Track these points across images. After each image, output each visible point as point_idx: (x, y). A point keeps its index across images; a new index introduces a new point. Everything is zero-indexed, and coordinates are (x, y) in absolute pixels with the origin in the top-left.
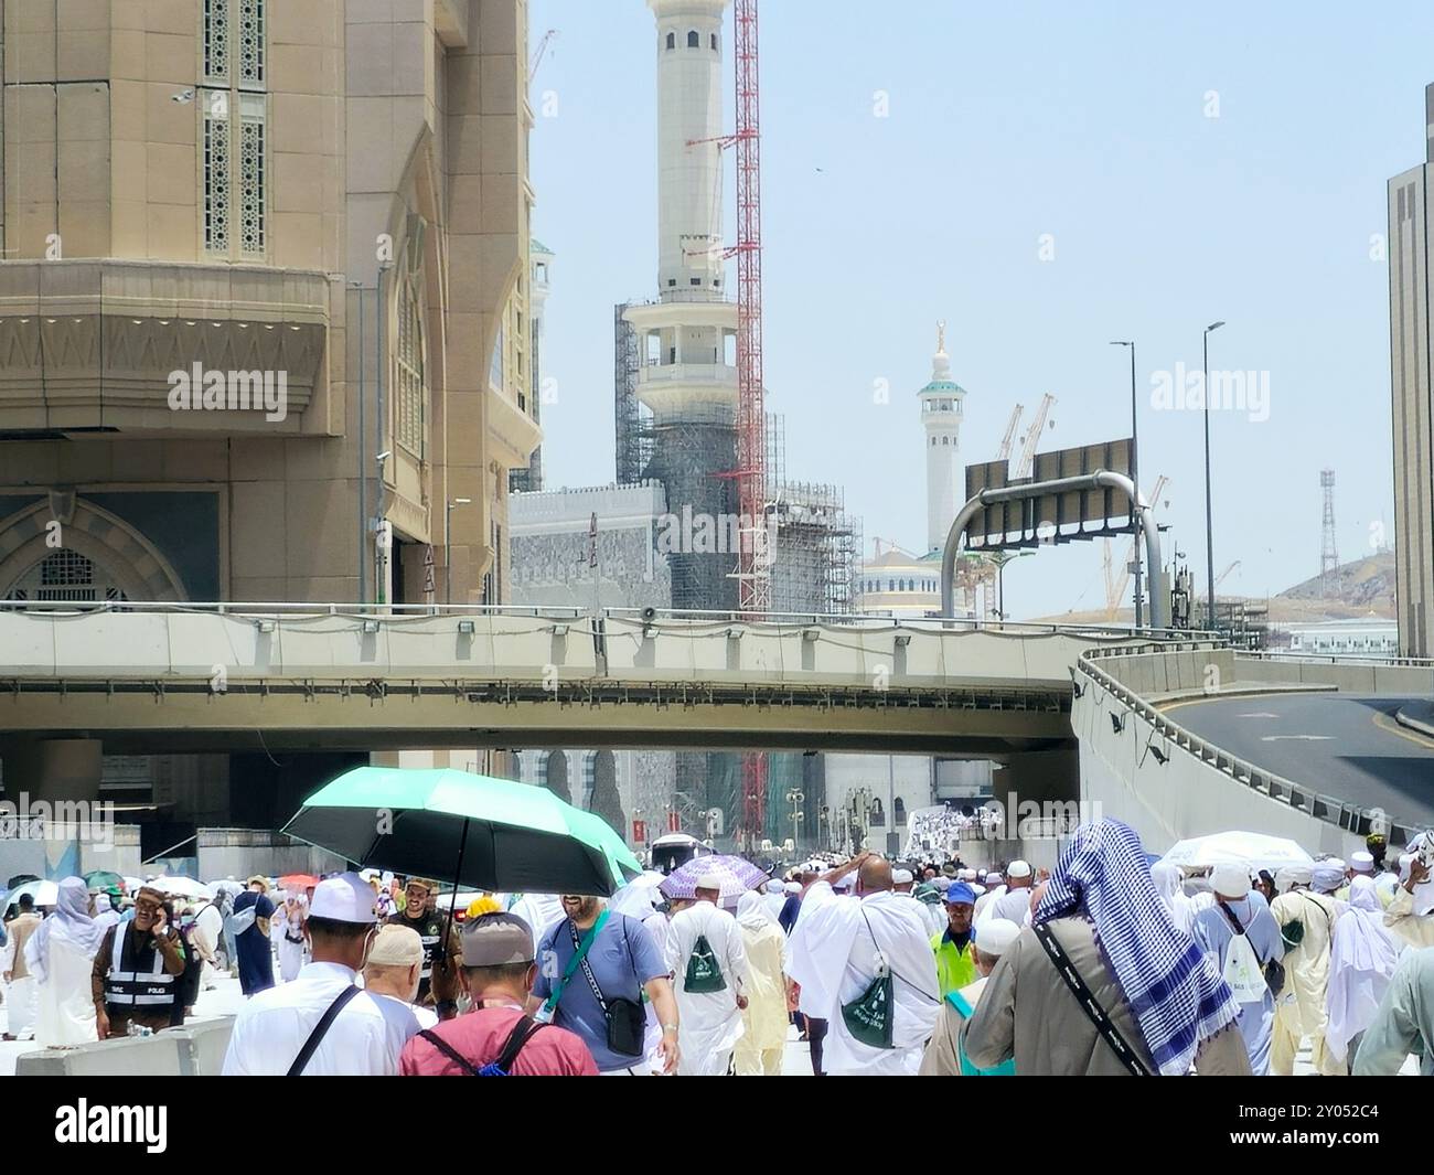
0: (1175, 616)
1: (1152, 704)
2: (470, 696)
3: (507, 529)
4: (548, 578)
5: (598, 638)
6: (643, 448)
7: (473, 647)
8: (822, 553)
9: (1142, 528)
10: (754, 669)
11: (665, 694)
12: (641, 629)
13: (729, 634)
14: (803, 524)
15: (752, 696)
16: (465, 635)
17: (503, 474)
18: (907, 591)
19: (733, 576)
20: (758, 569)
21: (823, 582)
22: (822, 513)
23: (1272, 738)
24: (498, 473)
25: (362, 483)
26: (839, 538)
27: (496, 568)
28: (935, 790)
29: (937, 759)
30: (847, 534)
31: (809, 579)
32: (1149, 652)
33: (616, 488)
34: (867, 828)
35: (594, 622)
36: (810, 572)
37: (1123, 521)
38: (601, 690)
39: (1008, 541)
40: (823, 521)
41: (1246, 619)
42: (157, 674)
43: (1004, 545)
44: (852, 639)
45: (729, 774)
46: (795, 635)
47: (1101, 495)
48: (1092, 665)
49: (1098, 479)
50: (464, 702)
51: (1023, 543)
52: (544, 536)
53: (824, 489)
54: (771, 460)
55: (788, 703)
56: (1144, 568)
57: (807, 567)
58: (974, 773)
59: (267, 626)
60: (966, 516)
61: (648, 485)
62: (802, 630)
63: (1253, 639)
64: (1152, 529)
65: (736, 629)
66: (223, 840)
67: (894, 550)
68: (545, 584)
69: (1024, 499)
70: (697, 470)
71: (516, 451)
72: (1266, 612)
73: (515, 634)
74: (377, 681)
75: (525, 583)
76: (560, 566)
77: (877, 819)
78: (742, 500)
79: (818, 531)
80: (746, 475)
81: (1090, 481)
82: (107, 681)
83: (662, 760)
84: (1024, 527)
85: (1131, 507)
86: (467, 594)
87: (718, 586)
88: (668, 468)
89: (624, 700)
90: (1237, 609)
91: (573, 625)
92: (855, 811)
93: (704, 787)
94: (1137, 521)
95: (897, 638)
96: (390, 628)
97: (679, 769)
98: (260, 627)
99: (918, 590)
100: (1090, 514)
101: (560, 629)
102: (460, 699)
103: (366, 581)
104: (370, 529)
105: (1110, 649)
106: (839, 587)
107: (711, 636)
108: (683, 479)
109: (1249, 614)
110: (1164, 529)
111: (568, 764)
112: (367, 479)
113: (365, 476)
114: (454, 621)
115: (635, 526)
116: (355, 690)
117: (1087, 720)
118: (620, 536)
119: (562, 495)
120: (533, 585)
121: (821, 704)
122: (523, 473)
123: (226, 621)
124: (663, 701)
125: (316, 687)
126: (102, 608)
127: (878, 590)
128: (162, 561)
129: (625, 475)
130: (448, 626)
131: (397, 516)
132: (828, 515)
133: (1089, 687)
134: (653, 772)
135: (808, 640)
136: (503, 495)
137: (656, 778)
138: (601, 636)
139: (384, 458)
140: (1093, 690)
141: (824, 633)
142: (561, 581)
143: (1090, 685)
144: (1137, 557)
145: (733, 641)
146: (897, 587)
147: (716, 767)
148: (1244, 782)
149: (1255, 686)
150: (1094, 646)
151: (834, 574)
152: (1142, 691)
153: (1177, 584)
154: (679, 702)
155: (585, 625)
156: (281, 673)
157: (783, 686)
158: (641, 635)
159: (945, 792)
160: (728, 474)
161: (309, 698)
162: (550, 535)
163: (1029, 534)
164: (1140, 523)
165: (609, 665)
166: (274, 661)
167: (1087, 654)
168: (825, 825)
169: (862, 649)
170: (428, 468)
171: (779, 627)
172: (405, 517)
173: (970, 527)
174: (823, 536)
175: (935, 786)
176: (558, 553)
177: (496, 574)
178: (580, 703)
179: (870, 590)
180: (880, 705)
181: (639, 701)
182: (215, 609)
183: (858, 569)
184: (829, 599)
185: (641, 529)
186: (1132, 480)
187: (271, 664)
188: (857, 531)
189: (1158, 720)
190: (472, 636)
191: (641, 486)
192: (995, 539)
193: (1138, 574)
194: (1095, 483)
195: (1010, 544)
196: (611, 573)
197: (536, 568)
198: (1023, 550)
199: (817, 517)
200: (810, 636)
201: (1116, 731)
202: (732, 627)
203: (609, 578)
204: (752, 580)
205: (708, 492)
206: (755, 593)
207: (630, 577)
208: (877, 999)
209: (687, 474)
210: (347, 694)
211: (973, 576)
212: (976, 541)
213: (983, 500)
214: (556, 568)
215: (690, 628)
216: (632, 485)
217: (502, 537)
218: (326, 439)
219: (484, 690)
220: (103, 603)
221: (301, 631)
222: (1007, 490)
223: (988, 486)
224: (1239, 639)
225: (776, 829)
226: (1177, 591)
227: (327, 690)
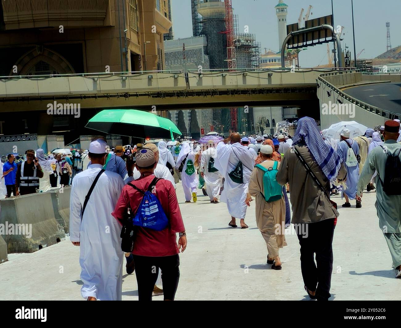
0: (346, 64)
1: (339, 89)
2: (152, 96)
3: (164, 50)
4: (176, 64)
5: (187, 79)
6: (200, 26)
7: (152, 82)
8: (250, 53)
9: (335, 40)
10: (230, 85)
11: (206, 93)
12: (198, 75)
13: (222, 75)
14: (245, 45)
15: (229, 92)
16: (150, 79)
17: (162, 35)
18: (274, 62)
19: (226, 60)
20: (233, 58)
21: (251, 61)
22: (249, 42)
23: (372, 96)
24: (160, 35)
25: (120, 39)
26: (254, 48)
27: (161, 62)
28: (283, 116)
29: (284, 108)
30: (257, 47)
31: (247, 60)
32: (338, 74)
33: (193, 38)
34: (265, 127)
35: (185, 74)
36: (247, 58)
37: (330, 38)
38: (188, 93)
39: (299, 45)
40: (250, 44)
41: (366, 65)
42: (67, 94)
43: (298, 47)
44: (256, 75)
45: (227, 115)
46: (241, 75)
47: (324, 31)
48: (322, 78)
49: (323, 27)
50: (151, 98)
51: (303, 46)
52: (174, 52)
53: (250, 35)
54: (235, 28)
55: (239, 94)
56: (337, 51)
57: (246, 57)
58: (293, 112)
59: (96, 79)
60: (287, 39)
61: (202, 36)
62: (242, 73)
63: (368, 70)
64: (338, 39)
65: (224, 74)
66: (87, 138)
67: (270, 51)
68: (175, 65)
69: (303, 33)
70: (215, 32)
71: (165, 29)
72: (372, 62)
73: (164, 78)
74: (127, 93)
75: (170, 65)
76: (179, 60)
77: (268, 125)
78: (227, 39)
79: (249, 47)
80: (228, 32)
81: (321, 27)
82: (53, 96)
83: (209, 111)
84: (303, 42)
85: (333, 34)
86: (152, 68)
87: (222, 63)
88: (207, 32)
89: (195, 95)
90: (364, 62)
91: (179, 75)
92: (261, 123)
93: (220, 119)
94: (334, 38)
95: (269, 74)
96: (129, 78)
97: (214, 114)
98: (94, 79)
99: (277, 62)
100: (321, 37)
101: (176, 76)
102: (150, 97)
103: (123, 66)
104: (123, 51)
105: (327, 74)
106: (255, 62)
107: (218, 76)
108: (211, 34)
109: (367, 63)
110: (342, 40)
111: (184, 114)
112: (122, 38)
113: (121, 37)
114: (147, 75)
115: (199, 48)
116: (121, 96)
117: (321, 93)
118: (195, 51)
119: (178, 40)
120: (172, 66)
121: (249, 93)
122: (167, 35)
123: (84, 78)
124: (205, 95)
125: (110, 96)
126: (50, 76)
127: (266, 62)
128: (68, 63)
129: (196, 34)
130: (145, 77)
131: (132, 48)
132: (251, 42)
133: (321, 84)
134: (207, 115)
135: (244, 76)
136: (162, 41)
137: (208, 117)
138: (187, 78)
139: (126, 31)
140: (322, 85)
141: (248, 74)
142: (179, 64)
143: (322, 84)
144: (335, 48)
145: (224, 77)
146: (271, 61)
147: (224, 113)
148: (368, 110)
149: (368, 82)
150: (323, 73)
151: (253, 58)
152: (337, 85)
153: (346, 55)
154: (210, 95)
155: (183, 75)
156: (100, 92)
157: (238, 89)
158: (198, 77)
159: (286, 117)
160: (224, 32)
161: (109, 99)
162: (176, 52)
163: (305, 43)
164: (335, 38)
165: (190, 86)
166: (98, 89)
167: (321, 76)
168: (253, 128)
169: (259, 78)
170: (140, 34)
171: (236, 73)
172: (134, 47)
173: (288, 42)
174: (250, 48)
175: (283, 115)
176: (178, 56)
177: (161, 63)
178: (182, 97)
179: (264, 63)
180: (265, 93)
181: (199, 95)
182: (81, 75)
183: (260, 57)
184: (252, 65)
185: (200, 49)
186: (332, 26)
187: (98, 90)
188: (259, 46)
189: (340, 92)
190: (152, 79)
191: (200, 37)
192: (295, 45)
193: (335, 53)
194: (322, 28)
195: (300, 46)
196: (193, 61)
197: (173, 61)
198: (304, 48)
199: (248, 43)
200: (245, 75)
201: (329, 96)
202: (223, 73)
203: (193, 63)
204: (231, 61)
205: (218, 37)
206: (232, 65)
207: (198, 62)
208: (239, 170)
209: (212, 33)
210: (119, 97)
211: (292, 57)
212: (290, 46)
213: (292, 34)
214: (178, 61)
215: (212, 74)
216: (197, 37)
217: (162, 53)
218: (110, 27)
219: (156, 94)
220: (51, 75)
221: (105, 80)
222: (298, 31)
223: (293, 30)
224: (364, 70)
225: (240, 130)
226: (346, 57)
227: (113, 96)
